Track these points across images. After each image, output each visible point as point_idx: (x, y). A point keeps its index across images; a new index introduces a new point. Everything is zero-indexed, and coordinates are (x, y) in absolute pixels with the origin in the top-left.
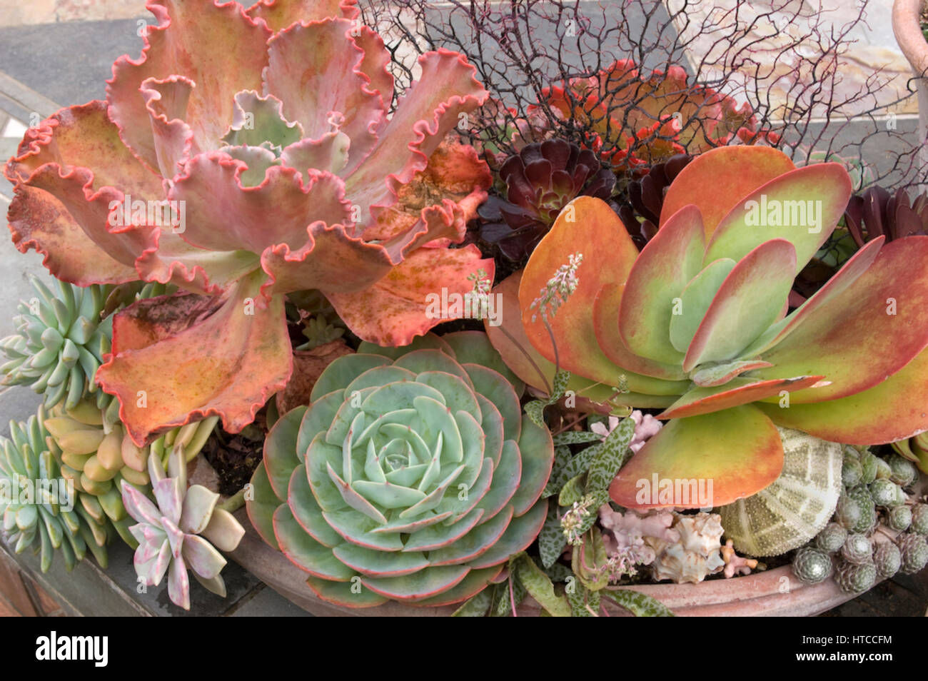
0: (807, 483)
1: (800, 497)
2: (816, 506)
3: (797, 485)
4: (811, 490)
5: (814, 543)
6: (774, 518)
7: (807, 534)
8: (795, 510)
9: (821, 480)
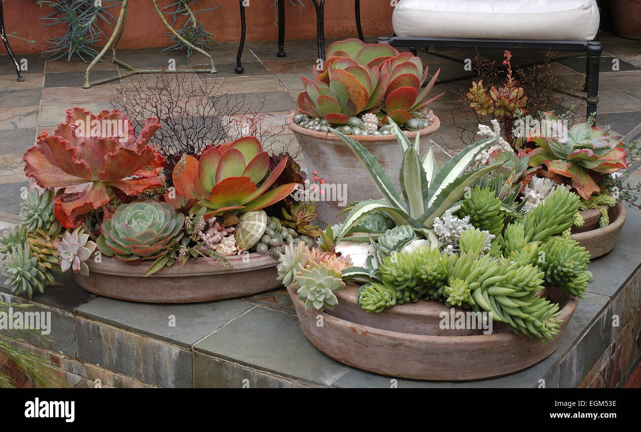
0: (256, 221)
1: (254, 225)
2: (259, 227)
3: (254, 222)
4: (257, 223)
5: (260, 241)
6: (248, 233)
7: (258, 236)
8: (253, 229)
9: (260, 220)
